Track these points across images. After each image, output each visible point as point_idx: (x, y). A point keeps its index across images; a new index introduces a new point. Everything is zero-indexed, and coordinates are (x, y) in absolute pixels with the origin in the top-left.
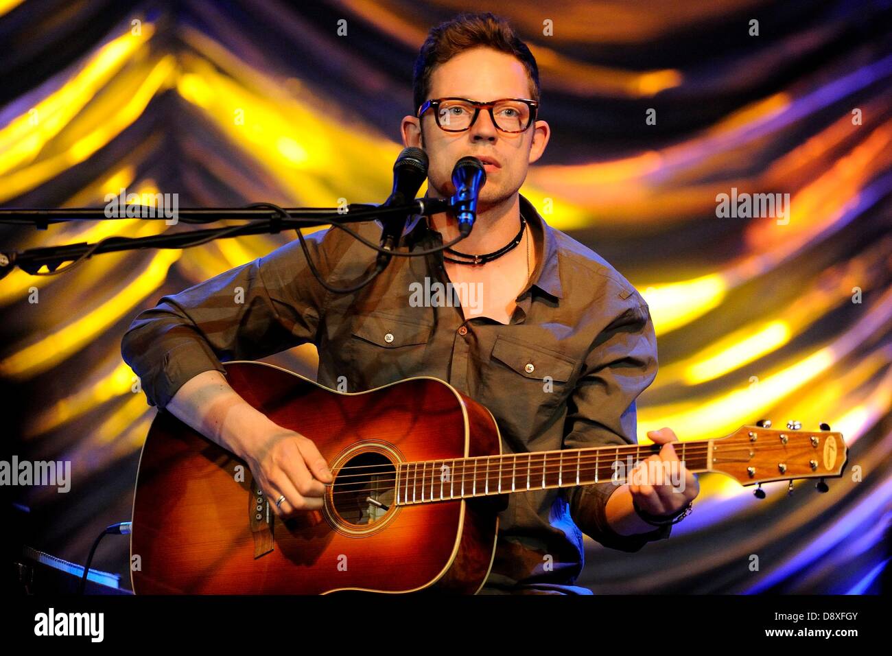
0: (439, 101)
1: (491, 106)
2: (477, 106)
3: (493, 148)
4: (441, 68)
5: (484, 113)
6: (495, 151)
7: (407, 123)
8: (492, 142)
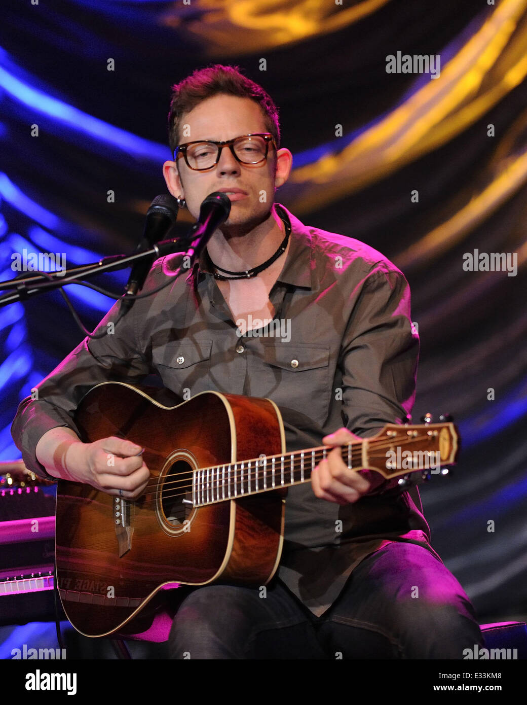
0: (186, 145)
1: (231, 144)
2: (220, 145)
3: (238, 180)
4: (187, 116)
5: (226, 150)
6: (240, 182)
7: (168, 168)
8: (236, 175)
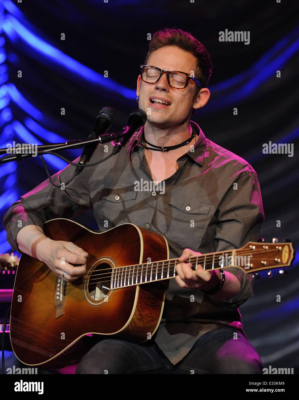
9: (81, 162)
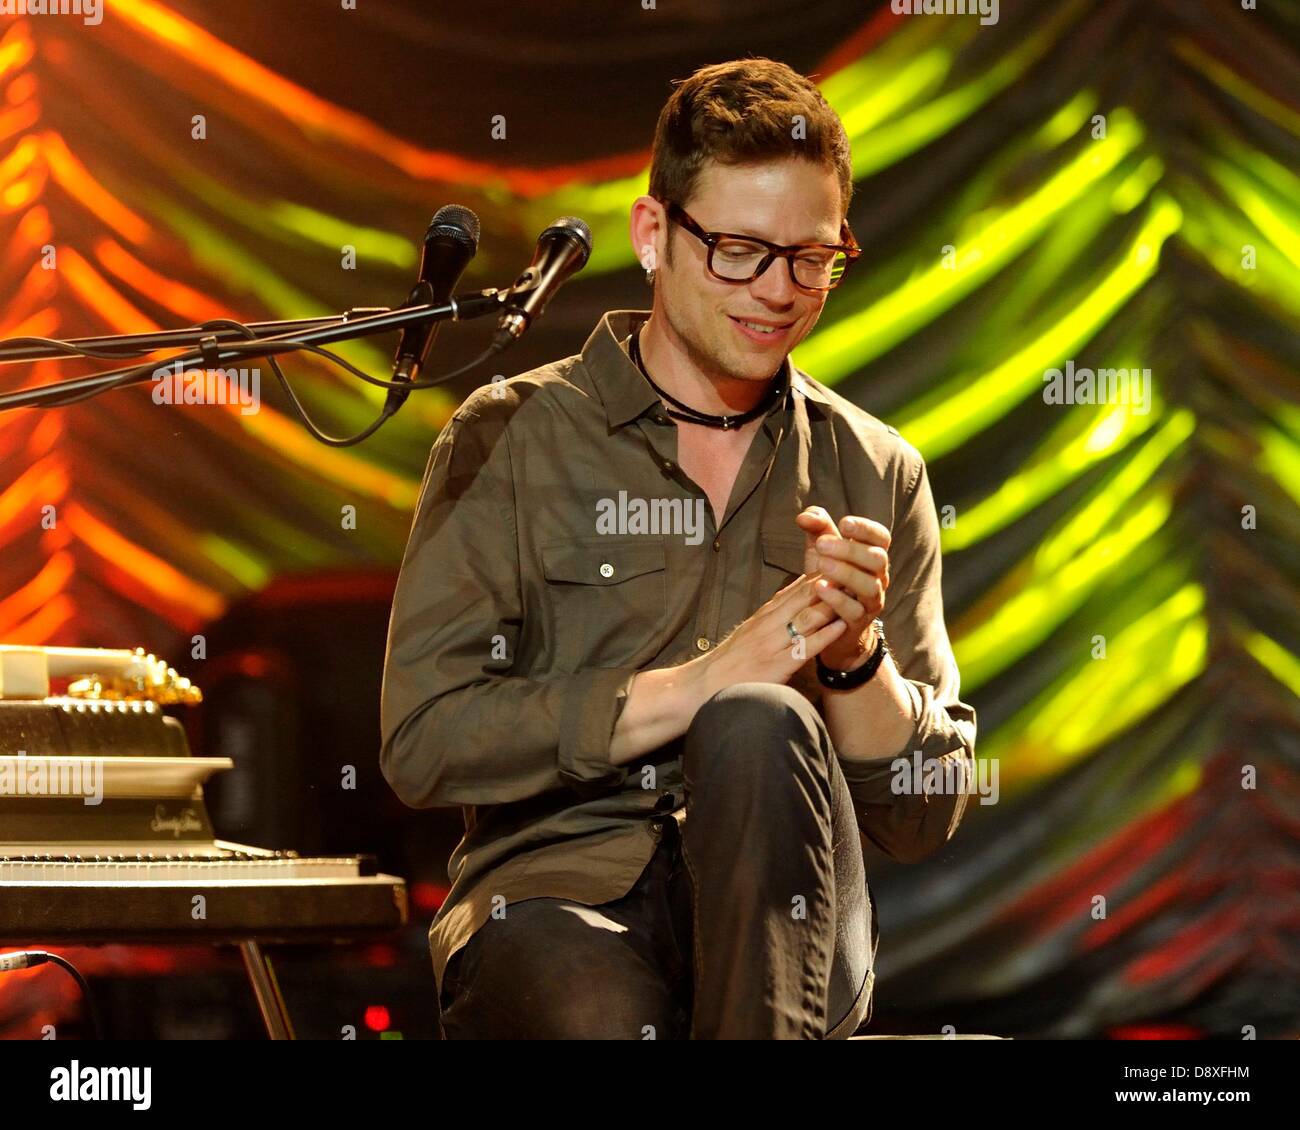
9: (401, 375)
